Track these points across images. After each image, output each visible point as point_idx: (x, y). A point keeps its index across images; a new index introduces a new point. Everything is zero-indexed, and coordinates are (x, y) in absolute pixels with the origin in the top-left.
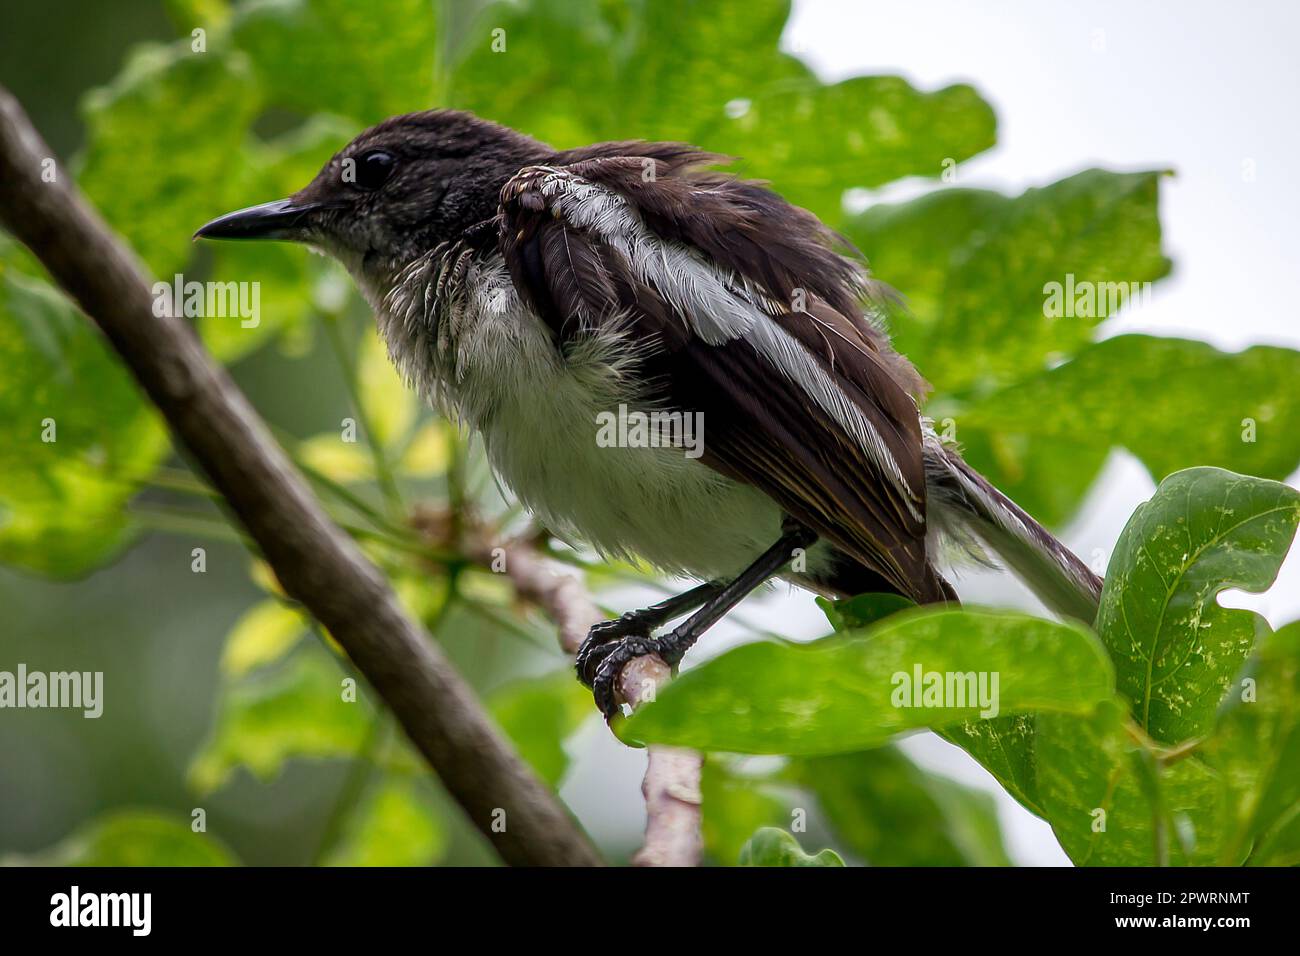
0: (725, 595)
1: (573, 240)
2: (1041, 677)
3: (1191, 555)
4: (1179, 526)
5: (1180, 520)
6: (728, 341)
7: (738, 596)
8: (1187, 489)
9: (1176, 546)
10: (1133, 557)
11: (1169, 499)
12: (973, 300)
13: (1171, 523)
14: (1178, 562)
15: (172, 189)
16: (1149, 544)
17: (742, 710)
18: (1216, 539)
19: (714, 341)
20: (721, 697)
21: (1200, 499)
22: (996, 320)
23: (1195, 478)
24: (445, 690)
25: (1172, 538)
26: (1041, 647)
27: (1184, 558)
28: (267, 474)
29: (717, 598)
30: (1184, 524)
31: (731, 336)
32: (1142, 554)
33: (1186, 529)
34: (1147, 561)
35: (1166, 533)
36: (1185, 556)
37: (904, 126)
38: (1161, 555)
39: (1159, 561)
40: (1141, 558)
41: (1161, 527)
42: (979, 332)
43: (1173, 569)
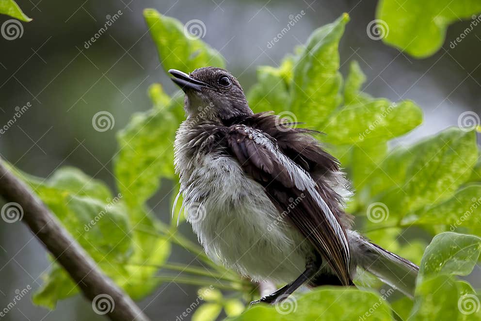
3: (443, 263)
4: (438, 254)
5: (439, 251)
8: (441, 240)
9: (437, 261)
10: (424, 265)
12: (414, 179)
13: (436, 253)
14: (439, 267)
15: (149, 162)
16: (429, 261)
18: (451, 257)
19: (300, 188)
21: (445, 243)
22: (422, 185)
23: (443, 237)
25: (436, 258)
32: (427, 264)
33: (440, 254)
34: (429, 267)
35: (434, 256)
36: (441, 264)
37: (386, 119)
38: (433, 264)
39: (432, 267)
40: (426, 266)
41: (432, 255)
42: (417, 190)
43: (437, 269)
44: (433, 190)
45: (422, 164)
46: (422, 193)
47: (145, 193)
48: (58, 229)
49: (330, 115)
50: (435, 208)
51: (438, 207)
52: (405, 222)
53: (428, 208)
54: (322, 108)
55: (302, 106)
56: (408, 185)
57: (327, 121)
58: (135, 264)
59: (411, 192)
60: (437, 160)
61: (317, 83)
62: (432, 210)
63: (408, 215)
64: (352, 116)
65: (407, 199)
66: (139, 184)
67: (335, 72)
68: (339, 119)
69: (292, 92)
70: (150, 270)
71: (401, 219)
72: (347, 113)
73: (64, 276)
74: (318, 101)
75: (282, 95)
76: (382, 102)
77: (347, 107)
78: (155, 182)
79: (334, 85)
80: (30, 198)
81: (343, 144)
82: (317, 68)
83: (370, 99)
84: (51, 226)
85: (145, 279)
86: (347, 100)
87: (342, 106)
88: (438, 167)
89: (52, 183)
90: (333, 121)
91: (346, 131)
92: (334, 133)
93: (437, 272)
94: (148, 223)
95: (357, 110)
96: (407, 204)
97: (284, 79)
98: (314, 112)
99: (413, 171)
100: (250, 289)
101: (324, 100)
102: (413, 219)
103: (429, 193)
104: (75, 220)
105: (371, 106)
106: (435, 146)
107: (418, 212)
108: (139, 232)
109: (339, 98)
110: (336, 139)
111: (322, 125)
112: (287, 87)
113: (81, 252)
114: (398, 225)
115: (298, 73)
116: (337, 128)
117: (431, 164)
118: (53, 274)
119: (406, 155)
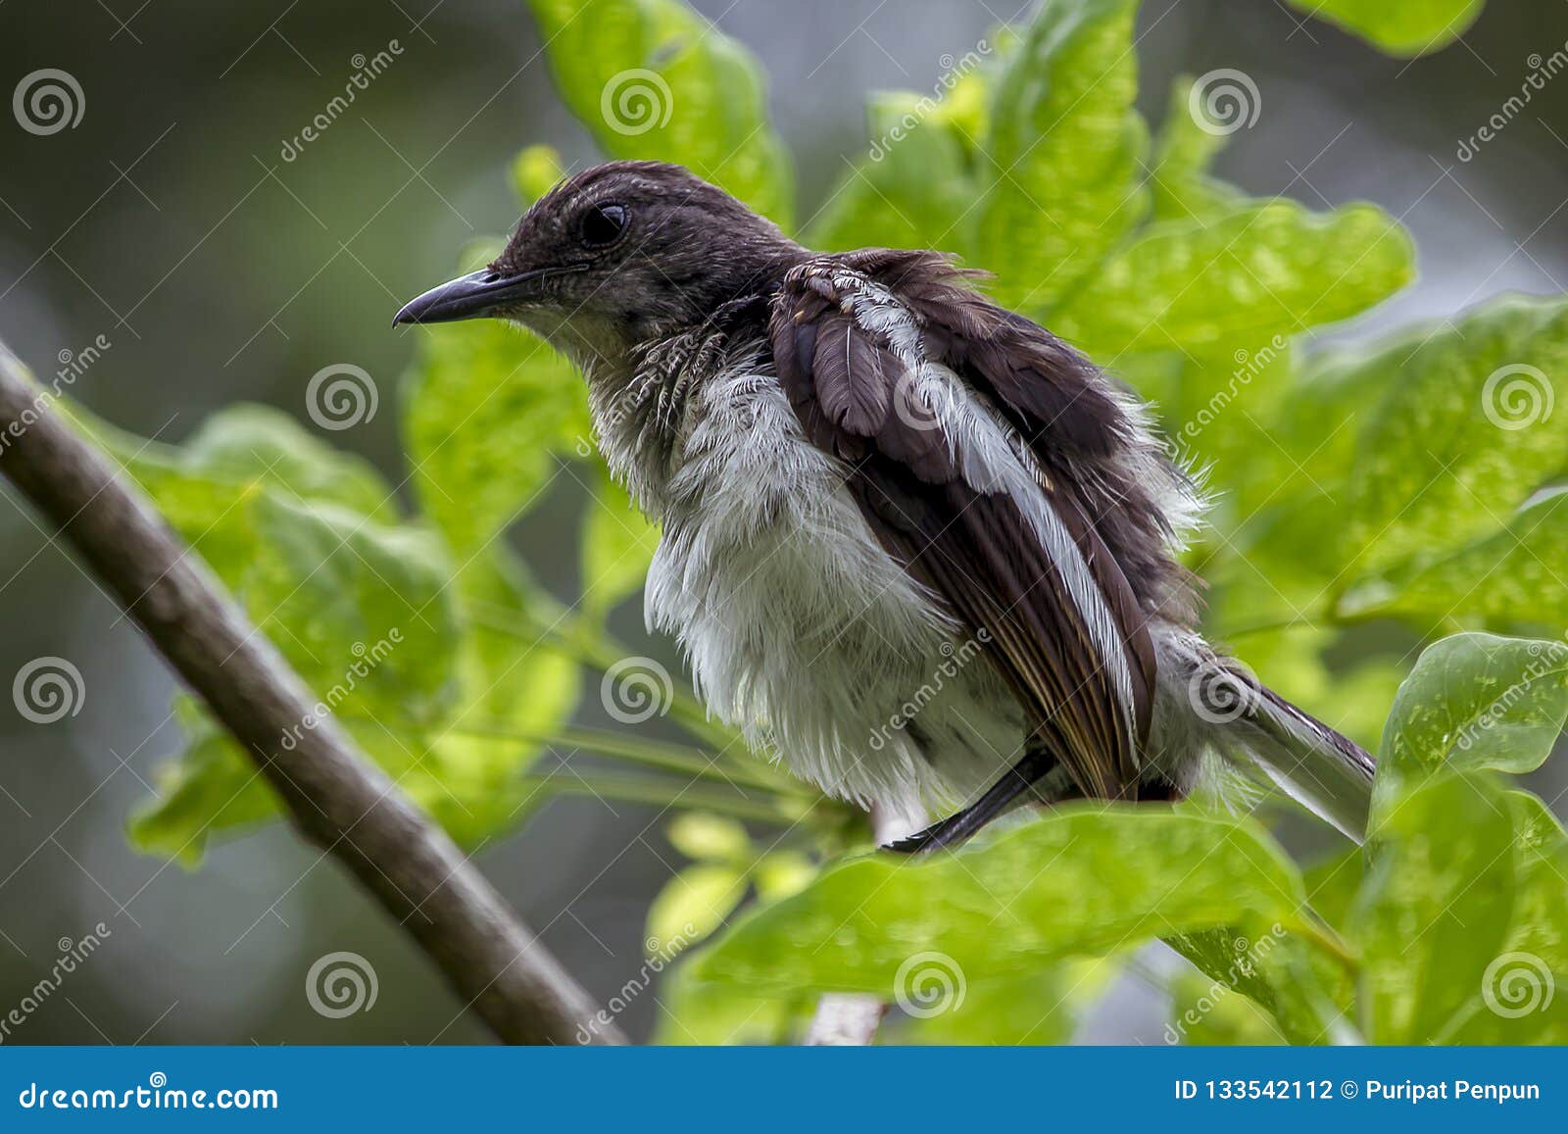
0: (963, 821)
1: (856, 338)
2: (1202, 882)
3: (1452, 735)
4: (1437, 704)
5: (1438, 696)
6: (995, 493)
7: (977, 823)
8: (1445, 661)
9: (1435, 727)
10: (1392, 745)
11: (1426, 674)
12: (1382, 466)
13: (1429, 701)
14: (1439, 746)
15: (518, 402)
16: (1407, 729)
17: (846, 942)
18: (1478, 714)
19: (980, 487)
20: (821, 926)
21: (1459, 671)
22: (1408, 487)
23: (1454, 647)
24: (496, 936)
25: (1430, 718)
26: (1196, 849)
27: (1445, 740)
28: (276, 702)
29: (954, 825)
30: (1442, 700)
31: (999, 489)
32: (1400, 739)
33: (1444, 706)
34: (1406, 747)
35: (1422, 713)
36: (1445, 736)
37: (1293, 265)
38: (1419, 738)
39: (1417, 745)
40: (1398, 746)
41: (1418, 707)
42: (1392, 502)
43: (1435, 753)
44: (1442, 502)
45: (1408, 415)
46: (1410, 515)
47: (504, 503)
48: (213, 607)
49: (1107, 252)
50: (1449, 561)
51: (1460, 557)
52: (1354, 606)
53: (1426, 562)
54: (1081, 229)
55: (1016, 223)
56: (1361, 489)
57: (1096, 270)
58: (464, 731)
59: (1373, 509)
60: (1456, 404)
61: (1064, 148)
62: (1437, 569)
63: (1359, 583)
64: (1180, 256)
65: (1359, 531)
66: (484, 474)
67: (1120, 112)
68: (1136, 268)
69: (984, 175)
70: (513, 754)
71: (1338, 594)
72: (1163, 248)
73: (233, 759)
74: (1068, 205)
75: (953, 187)
76: (1277, 212)
77: (1165, 228)
78: (536, 468)
79: (1120, 155)
80: (125, 506)
81: (1148, 349)
82: (1062, 98)
83: (1237, 202)
84: (190, 596)
85: (496, 783)
86: (1161, 207)
87: (1144, 223)
88: (1461, 430)
89: (195, 459)
90: (1118, 273)
91: (1160, 307)
92: (1123, 313)
93: (1435, 763)
94: (510, 600)
95: (1196, 237)
96: (1358, 548)
97: (957, 134)
98: (1055, 244)
99: (1378, 440)
100: (840, 819)
101: (1086, 202)
102: (1375, 598)
103: (1429, 514)
104: (280, 575)
105: (1240, 224)
106: (1452, 358)
107: (1396, 573)
108: (486, 629)
109: (1135, 197)
110: (1124, 330)
111: (1080, 285)
112: (968, 162)
113: (288, 683)
114: (1330, 617)
115: (1004, 113)
116: (1130, 296)
117: (1438, 418)
118: (196, 752)
119: (1355, 386)
